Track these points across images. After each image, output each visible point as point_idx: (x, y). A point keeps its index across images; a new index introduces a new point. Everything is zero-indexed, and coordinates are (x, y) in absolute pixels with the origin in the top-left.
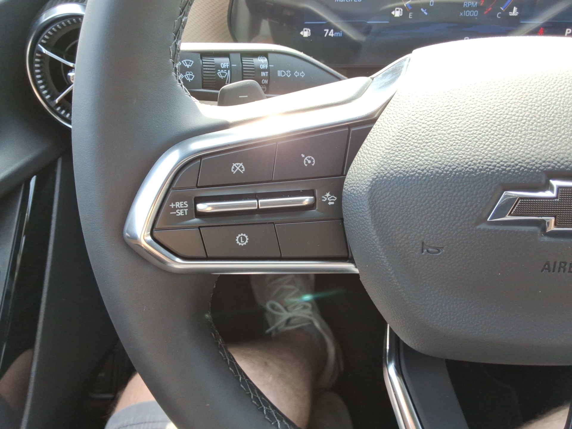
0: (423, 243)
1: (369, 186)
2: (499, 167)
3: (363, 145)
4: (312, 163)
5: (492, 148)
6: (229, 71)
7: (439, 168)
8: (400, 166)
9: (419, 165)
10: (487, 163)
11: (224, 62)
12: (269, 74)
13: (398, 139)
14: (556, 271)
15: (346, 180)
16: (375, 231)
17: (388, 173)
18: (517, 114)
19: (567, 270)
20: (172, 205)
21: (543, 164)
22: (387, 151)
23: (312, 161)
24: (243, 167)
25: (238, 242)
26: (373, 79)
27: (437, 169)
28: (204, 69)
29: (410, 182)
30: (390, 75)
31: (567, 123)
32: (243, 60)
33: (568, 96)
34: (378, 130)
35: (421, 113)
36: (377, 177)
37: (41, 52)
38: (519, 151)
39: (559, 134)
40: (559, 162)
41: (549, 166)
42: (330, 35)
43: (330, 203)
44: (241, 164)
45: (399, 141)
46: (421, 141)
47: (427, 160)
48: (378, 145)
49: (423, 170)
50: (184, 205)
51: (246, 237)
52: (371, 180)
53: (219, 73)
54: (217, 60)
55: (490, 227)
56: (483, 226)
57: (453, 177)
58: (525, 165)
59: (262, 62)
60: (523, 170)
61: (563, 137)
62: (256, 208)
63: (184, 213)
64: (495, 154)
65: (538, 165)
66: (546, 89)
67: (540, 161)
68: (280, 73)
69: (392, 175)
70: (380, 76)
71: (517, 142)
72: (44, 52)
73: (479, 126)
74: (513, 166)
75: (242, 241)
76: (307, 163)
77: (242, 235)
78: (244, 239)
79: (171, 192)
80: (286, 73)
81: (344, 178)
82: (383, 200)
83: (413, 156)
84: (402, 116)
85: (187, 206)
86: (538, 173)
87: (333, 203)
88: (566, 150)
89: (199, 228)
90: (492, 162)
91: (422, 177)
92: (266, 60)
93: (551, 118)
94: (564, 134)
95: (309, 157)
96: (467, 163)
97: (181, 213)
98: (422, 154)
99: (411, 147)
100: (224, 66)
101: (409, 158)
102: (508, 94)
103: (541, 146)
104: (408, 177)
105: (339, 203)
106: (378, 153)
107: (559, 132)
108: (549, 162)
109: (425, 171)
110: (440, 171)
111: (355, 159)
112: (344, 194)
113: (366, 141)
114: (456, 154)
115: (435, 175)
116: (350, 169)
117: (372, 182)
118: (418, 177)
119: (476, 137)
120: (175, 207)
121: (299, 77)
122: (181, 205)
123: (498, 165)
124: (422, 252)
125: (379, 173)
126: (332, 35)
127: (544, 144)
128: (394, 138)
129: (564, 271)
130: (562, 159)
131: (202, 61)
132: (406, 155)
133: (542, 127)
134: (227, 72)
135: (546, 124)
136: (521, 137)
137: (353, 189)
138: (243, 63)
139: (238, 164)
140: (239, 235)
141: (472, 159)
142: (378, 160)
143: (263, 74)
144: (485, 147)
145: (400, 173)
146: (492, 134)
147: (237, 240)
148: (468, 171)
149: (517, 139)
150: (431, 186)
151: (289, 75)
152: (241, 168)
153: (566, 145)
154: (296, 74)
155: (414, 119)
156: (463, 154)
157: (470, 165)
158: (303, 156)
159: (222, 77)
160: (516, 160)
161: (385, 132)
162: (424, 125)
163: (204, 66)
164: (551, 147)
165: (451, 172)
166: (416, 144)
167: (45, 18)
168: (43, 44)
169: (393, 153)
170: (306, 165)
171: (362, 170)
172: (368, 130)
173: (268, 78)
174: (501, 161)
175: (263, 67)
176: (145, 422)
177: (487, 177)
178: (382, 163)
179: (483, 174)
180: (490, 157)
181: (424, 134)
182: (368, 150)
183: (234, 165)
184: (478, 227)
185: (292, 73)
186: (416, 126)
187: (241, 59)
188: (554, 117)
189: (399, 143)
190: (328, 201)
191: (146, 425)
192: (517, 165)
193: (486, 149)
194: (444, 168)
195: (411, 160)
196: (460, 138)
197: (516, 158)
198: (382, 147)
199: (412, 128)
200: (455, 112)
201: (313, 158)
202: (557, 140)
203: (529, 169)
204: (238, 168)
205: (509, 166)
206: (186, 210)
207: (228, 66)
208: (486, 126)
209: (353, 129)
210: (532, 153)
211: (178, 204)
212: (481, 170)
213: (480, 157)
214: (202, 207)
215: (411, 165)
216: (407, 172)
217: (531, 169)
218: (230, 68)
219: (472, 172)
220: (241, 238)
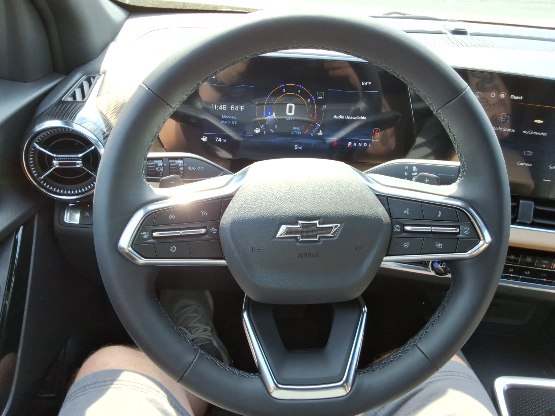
0: (253, 248)
1: (230, 224)
2: (279, 216)
3: (228, 207)
4: (206, 214)
5: (277, 208)
6: (162, 167)
7: (258, 216)
8: (243, 215)
9: (250, 215)
10: (275, 214)
11: (160, 163)
12: (184, 168)
13: (242, 204)
14: (304, 257)
15: (221, 222)
16: (233, 243)
17: (238, 218)
18: (287, 195)
19: (308, 257)
20: (142, 233)
21: (295, 214)
22: (237, 209)
23: (206, 213)
24: (174, 216)
25: (171, 250)
26: (235, 175)
27: (257, 217)
28: (149, 166)
29: (246, 222)
30: (242, 175)
31: (305, 199)
32: (170, 162)
33: (306, 188)
34: (234, 200)
35: (251, 194)
36: (233, 220)
37: (35, 148)
38: (287, 210)
39: (302, 203)
40: (301, 214)
41: (297, 215)
42: (219, 140)
43: (214, 232)
44: (173, 215)
45: (242, 205)
46: (251, 205)
47: (253, 213)
48: (234, 207)
49: (251, 217)
50: (147, 233)
51: (175, 248)
52: (231, 221)
53: (157, 168)
54: (156, 161)
55: (277, 240)
56: (274, 240)
57: (263, 220)
58: (289, 215)
59: (180, 162)
60: (288, 217)
61: (303, 204)
62: (180, 234)
63: (147, 237)
64: (278, 211)
65: (294, 215)
66: (298, 185)
67: (294, 214)
68: (189, 168)
69: (239, 219)
70: (238, 175)
71: (286, 206)
72: (38, 148)
73: (273, 200)
74: (285, 216)
75: (173, 250)
76: (203, 214)
77: (173, 247)
78: (174, 249)
79: (142, 227)
80: (193, 168)
81: (220, 221)
82: (236, 230)
83: (248, 212)
84: (244, 195)
85: (148, 234)
86: (293, 218)
87: (215, 232)
88: (304, 209)
89: (154, 244)
90: (277, 214)
91: (251, 220)
92: (182, 161)
93: (299, 197)
94: (303, 203)
95: (204, 212)
96: (268, 214)
97: (145, 237)
98: (251, 211)
99: (247, 208)
100: (160, 165)
101: (246, 212)
102: (284, 187)
103: (295, 208)
104: (246, 220)
105: (218, 232)
106: (234, 210)
107: (302, 202)
108: (297, 214)
109: (252, 218)
110: (258, 218)
111: (225, 213)
112: (220, 228)
113: (229, 205)
114: (264, 211)
115: (256, 219)
116: (222, 217)
117: (231, 222)
118: (249, 220)
119: (271, 204)
120: (143, 234)
121: (200, 170)
122: (146, 233)
123: (279, 215)
124: (253, 252)
125: (234, 219)
126: (220, 141)
127: (296, 207)
128: (240, 204)
129: (307, 257)
130: (302, 213)
131: (148, 163)
132: (245, 211)
133: (296, 200)
134: (161, 168)
135: (297, 199)
136: (288, 204)
137: (224, 226)
138: (170, 163)
139: (172, 215)
140: (172, 247)
141: (270, 213)
142: (234, 213)
143: (181, 169)
144: (275, 208)
145: (243, 219)
146: (277, 203)
147: (171, 249)
148: (268, 218)
149: (286, 205)
150: (255, 223)
151: (194, 169)
152: (173, 217)
153: (304, 207)
154: (198, 168)
155: (249, 196)
156: (267, 211)
157: (269, 215)
158: (201, 211)
159: (158, 170)
160: (285, 213)
161: (237, 201)
162: (252, 199)
163: (149, 165)
164: (298, 208)
165: (262, 218)
166: (249, 207)
167: (38, 128)
168: (37, 143)
169: (240, 210)
170: (203, 215)
171: (227, 217)
172: (230, 200)
173: (183, 170)
174: (280, 214)
175: (180, 165)
176: (99, 382)
177: (275, 220)
178: (235, 214)
179: (274, 218)
180: (276, 212)
181: (252, 203)
182: (230, 209)
183: (170, 215)
184: (273, 240)
185: (196, 168)
186: (249, 199)
187: (169, 161)
188: (300, 196)
189: (242, 206)
190: (213, 231)
191: (100, 383)
192: (286, 215)
193: (275, 209)
194: (259, 216)
195: (247, 213)
196: (266, 204)
197: (286, 212)
198: (236, 208)
199: (247, 200)
200: (264, 194)
201: (206, 212)
202: (301, 205)
203: (290, 216)
204: (172, 217)
205: (283, 215)
206: (148, 236)
207: (162, 165)
208: (275, 200)
209: (224, 200)
210: (291, 210)
211: (144, 233)
212: (273, 217)
213: (273, 212)
214: (155, 234)
215: (247, 215)
216: (245, 218)
217: (291, 216)
218: (163, 166)
219: (270, 218)
220: (173, 248)
